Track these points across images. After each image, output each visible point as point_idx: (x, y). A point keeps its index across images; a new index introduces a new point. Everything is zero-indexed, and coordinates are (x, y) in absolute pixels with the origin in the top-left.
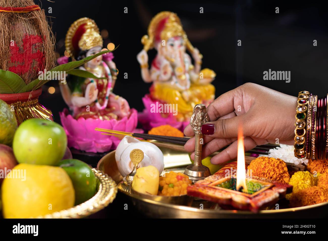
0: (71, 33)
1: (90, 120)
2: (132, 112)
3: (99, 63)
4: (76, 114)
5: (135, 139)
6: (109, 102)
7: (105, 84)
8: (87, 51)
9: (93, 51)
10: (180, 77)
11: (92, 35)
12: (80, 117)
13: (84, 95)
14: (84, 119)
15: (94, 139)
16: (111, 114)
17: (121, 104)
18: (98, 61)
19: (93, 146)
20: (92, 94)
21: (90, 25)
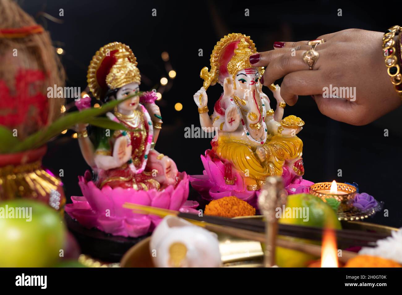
0: (96, 63)
1: (119, 189)
2: (182, 178)
3: (135, 107)
4: (101, 180)
5: (182, 221)
6: (149, 162)
7: (144, 137)
8: (118, 89)
9: (126, 90)
10: (254, 126)
11: (125, 67)
12: (106, 185)
13: (111, 154)
14: (110, 189)
15: (125, 217)
16: (151, 180)
17: (166, 166)
18: (133, 104)
19: (123, 227)
20: (122, 152)
21: (122, 52)
